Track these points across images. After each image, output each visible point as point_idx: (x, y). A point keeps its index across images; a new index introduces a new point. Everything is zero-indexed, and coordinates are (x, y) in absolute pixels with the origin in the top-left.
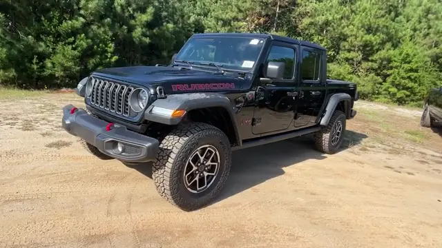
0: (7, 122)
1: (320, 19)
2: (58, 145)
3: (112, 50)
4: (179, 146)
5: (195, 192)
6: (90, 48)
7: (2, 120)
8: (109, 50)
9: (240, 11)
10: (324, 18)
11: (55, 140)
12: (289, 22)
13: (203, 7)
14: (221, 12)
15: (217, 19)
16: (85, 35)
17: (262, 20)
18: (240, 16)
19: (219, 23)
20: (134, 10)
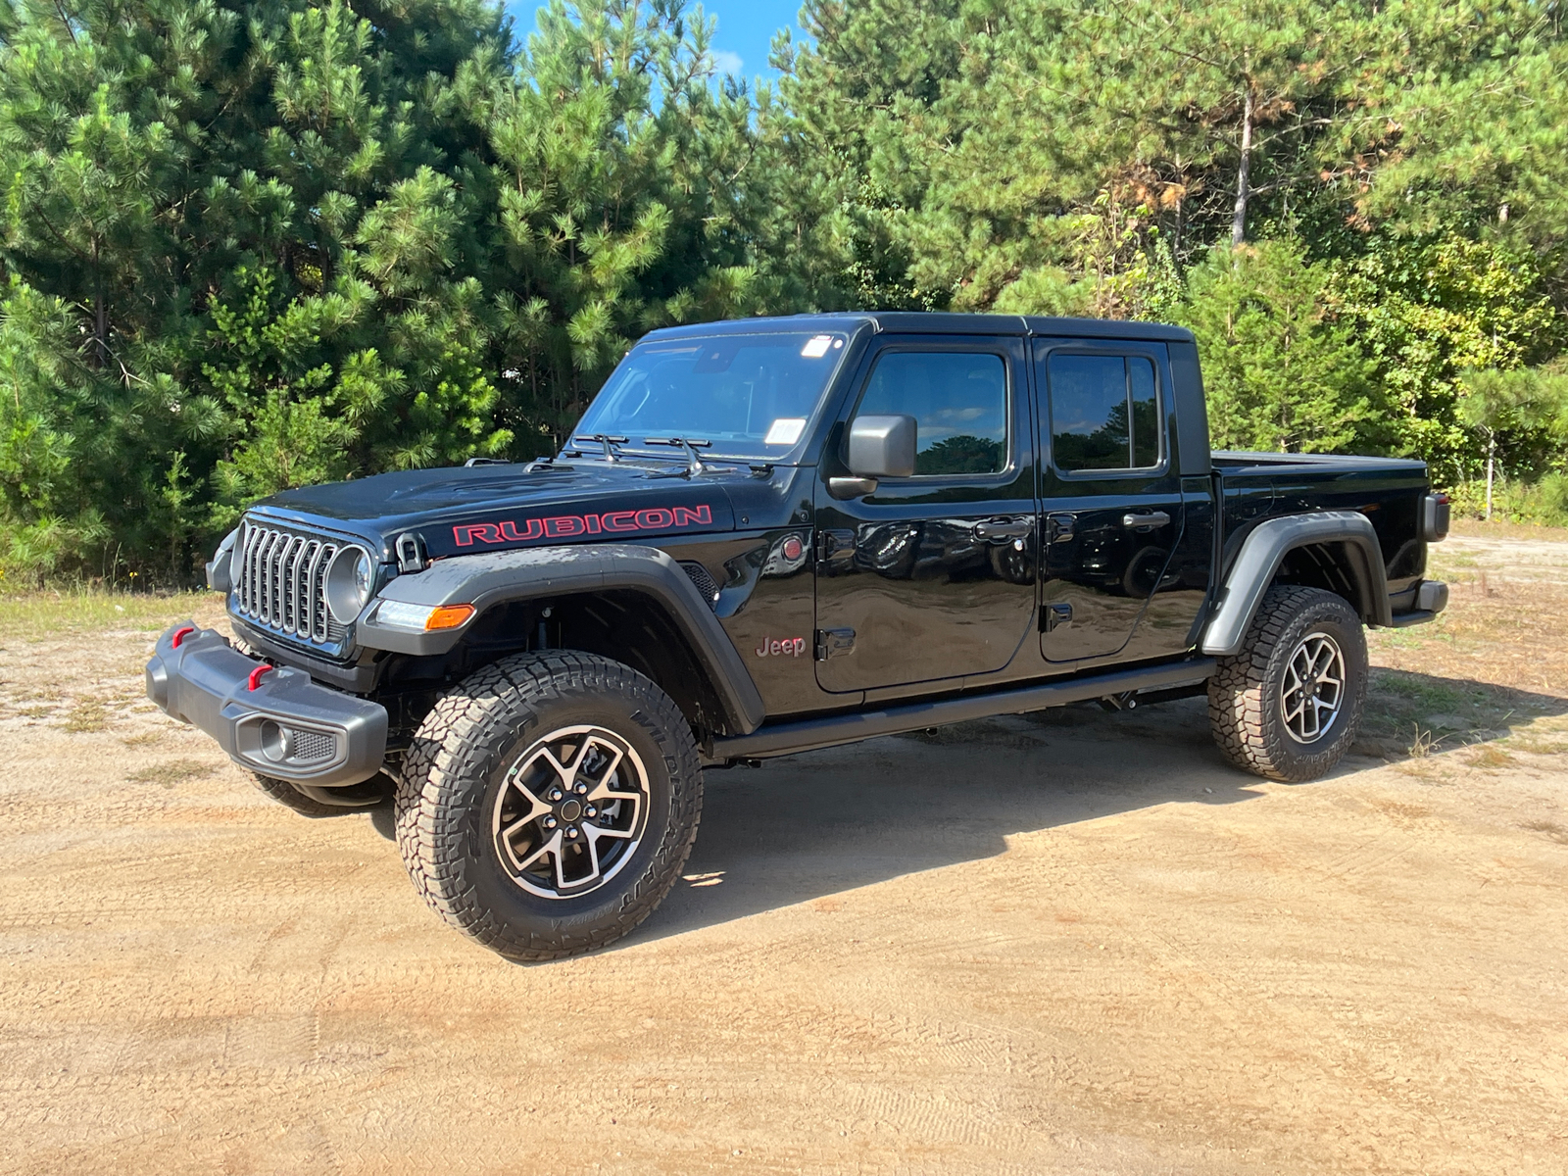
0: (24, 706)
1: (1465, 160)
2: (170, 775)
3: (485, 403)
4: (464, 726)
5: (552, 895)
6: (399, 402)
7: (8, 700)
8: (475, 404)
9: (1065, 165)
10: (1481, 151)
11: (162, 758)
12: (1308, 188)
13: (898, 166)
14: (975, 179)
15: (965, 215)
16: (381, 355)
17: (1173, 195)
18: (1069, 188)
19: (975, 234)
20: (580, 224)
